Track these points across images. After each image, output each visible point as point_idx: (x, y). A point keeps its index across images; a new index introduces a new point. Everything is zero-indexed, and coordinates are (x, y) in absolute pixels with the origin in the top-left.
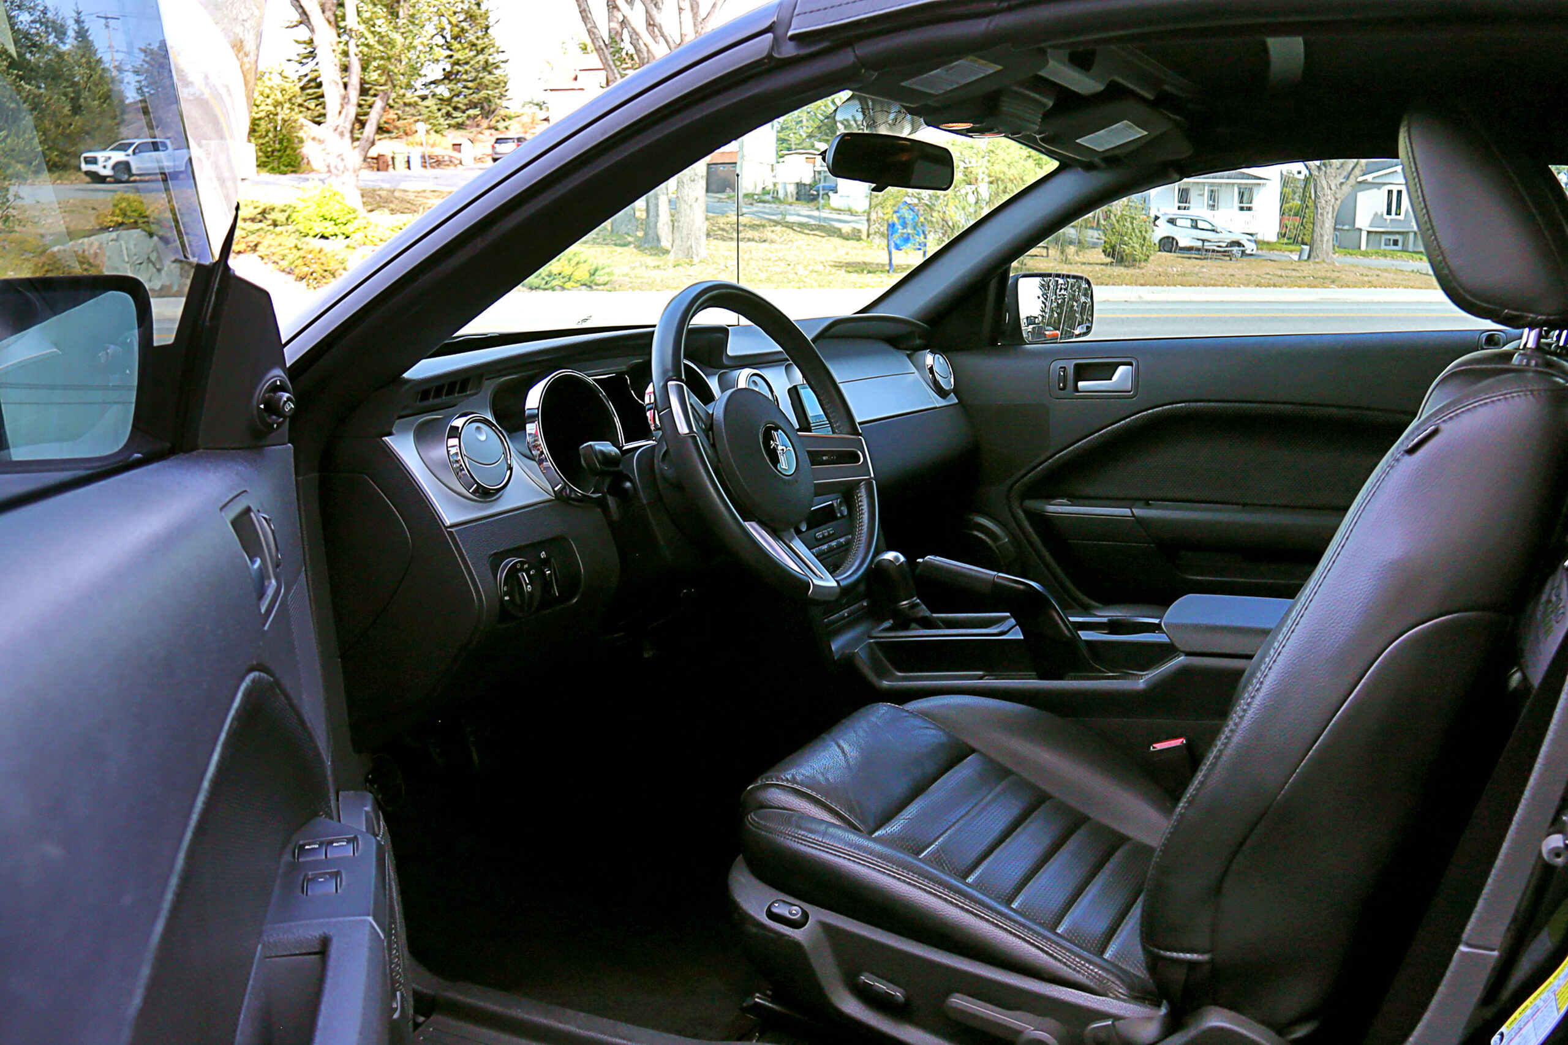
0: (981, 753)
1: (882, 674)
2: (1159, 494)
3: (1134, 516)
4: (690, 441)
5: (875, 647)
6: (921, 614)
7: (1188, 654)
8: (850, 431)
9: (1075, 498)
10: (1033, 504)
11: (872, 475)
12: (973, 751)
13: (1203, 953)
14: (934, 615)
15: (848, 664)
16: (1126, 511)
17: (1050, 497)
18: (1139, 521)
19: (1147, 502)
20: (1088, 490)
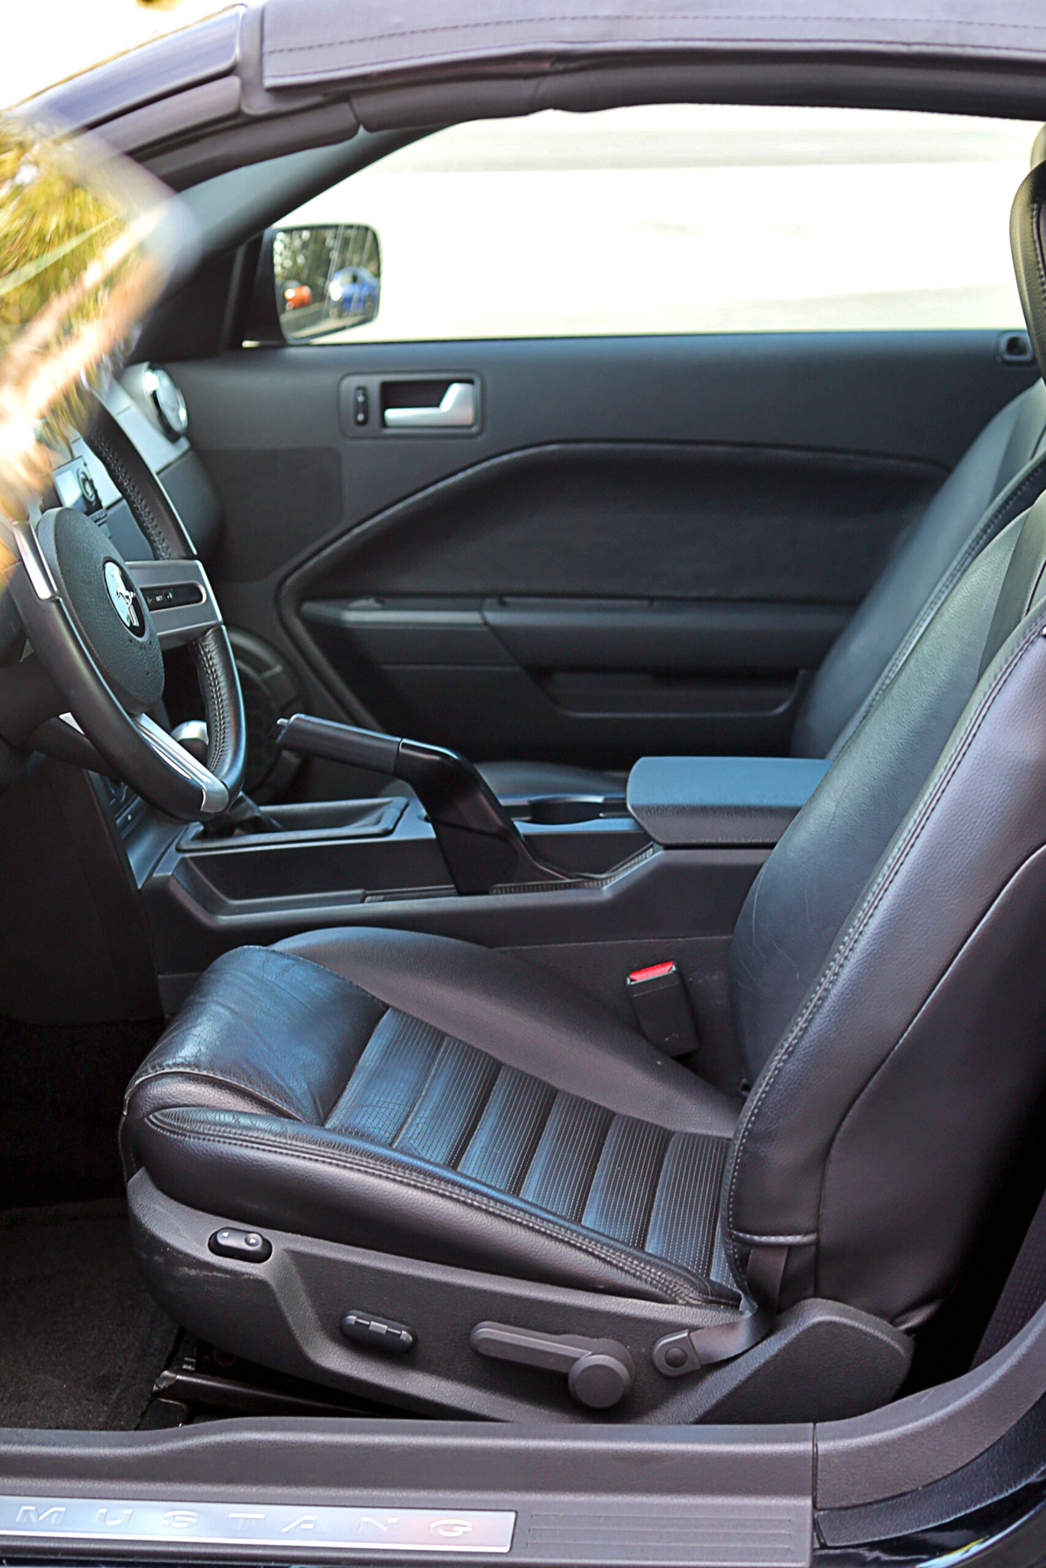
0: (395, 1009)
1: (212, 906)
2: (517, 586)
3: (486, 624)
4: (53, 606)
5: (192, 865)
6: (248, 815)
7: (667, 847)
8: (184, 554)
9: (386, 598)
10: (312, 608)
11: (220, 618)
12: (387, 1007)
13: (806, 1233)
14: (263, 809)
15: (160, 894)
16: (471, 617)
17: (348, 596)
18: (495, 630)
19: (501, 599)
20: (405, 583)
